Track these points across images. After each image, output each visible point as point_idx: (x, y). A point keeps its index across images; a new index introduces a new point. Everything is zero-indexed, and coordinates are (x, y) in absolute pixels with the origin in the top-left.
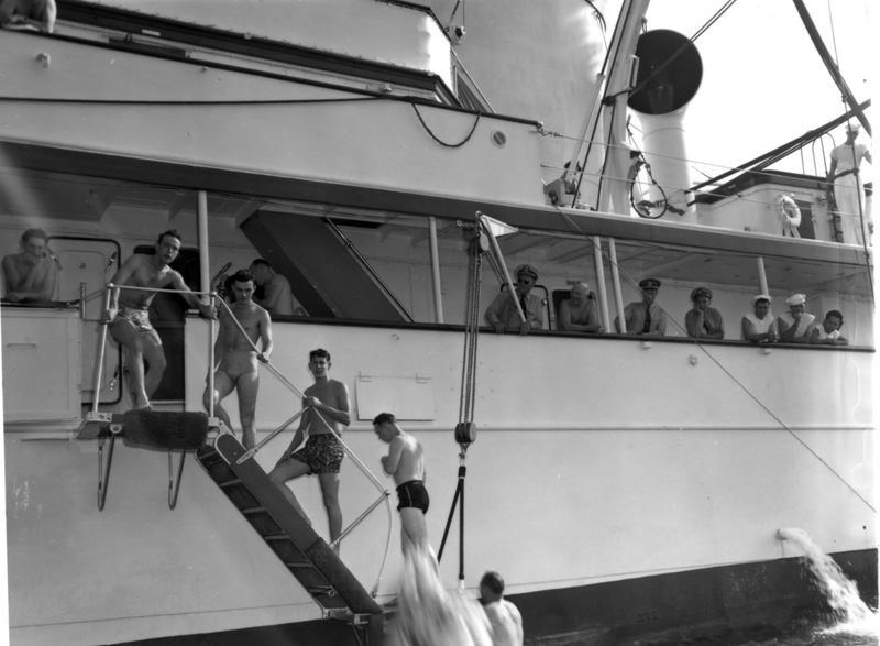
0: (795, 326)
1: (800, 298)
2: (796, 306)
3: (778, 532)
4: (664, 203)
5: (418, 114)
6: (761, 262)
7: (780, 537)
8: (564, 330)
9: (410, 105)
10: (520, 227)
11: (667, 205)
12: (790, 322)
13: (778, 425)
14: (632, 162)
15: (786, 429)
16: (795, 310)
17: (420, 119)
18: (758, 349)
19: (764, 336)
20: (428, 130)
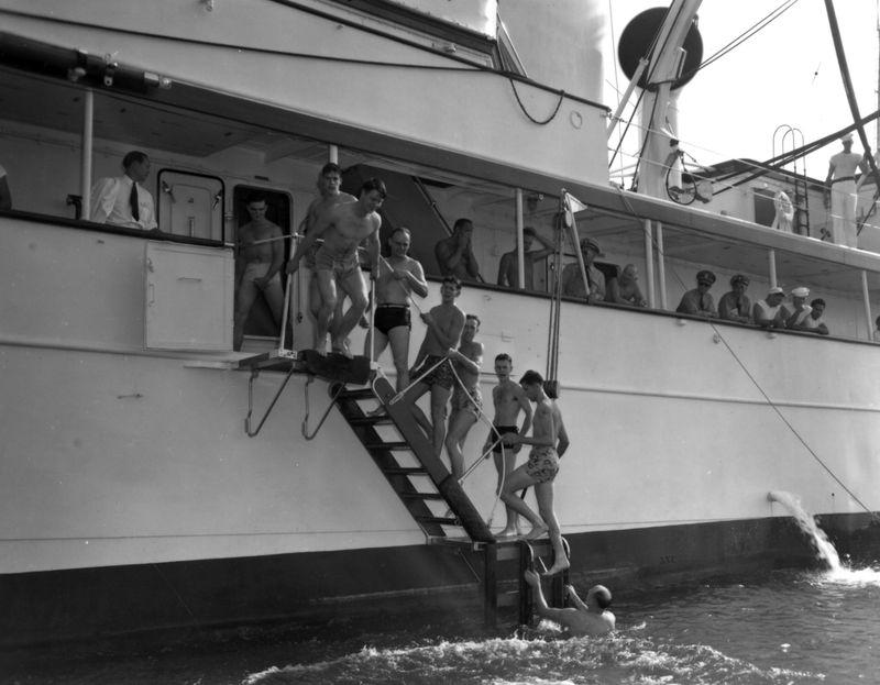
0: (796, 315)
1: (803, 291)
2: (800, 298)
3: (769, 494)
4: (693, 191)
5: (514, 90)
6: (772, 254)
7: (771, 499)
8: (614, 301)
9: (507, 80)
10: (589, 205)
11: (696, 193)
12: (792, 310)
13: (765, 400)
14: (671, 150)
15: (771, 404)
16: (798, 301)
17: (516, 94)
18: (766, 333)
19: (771, 322)
20: (522, 106)
